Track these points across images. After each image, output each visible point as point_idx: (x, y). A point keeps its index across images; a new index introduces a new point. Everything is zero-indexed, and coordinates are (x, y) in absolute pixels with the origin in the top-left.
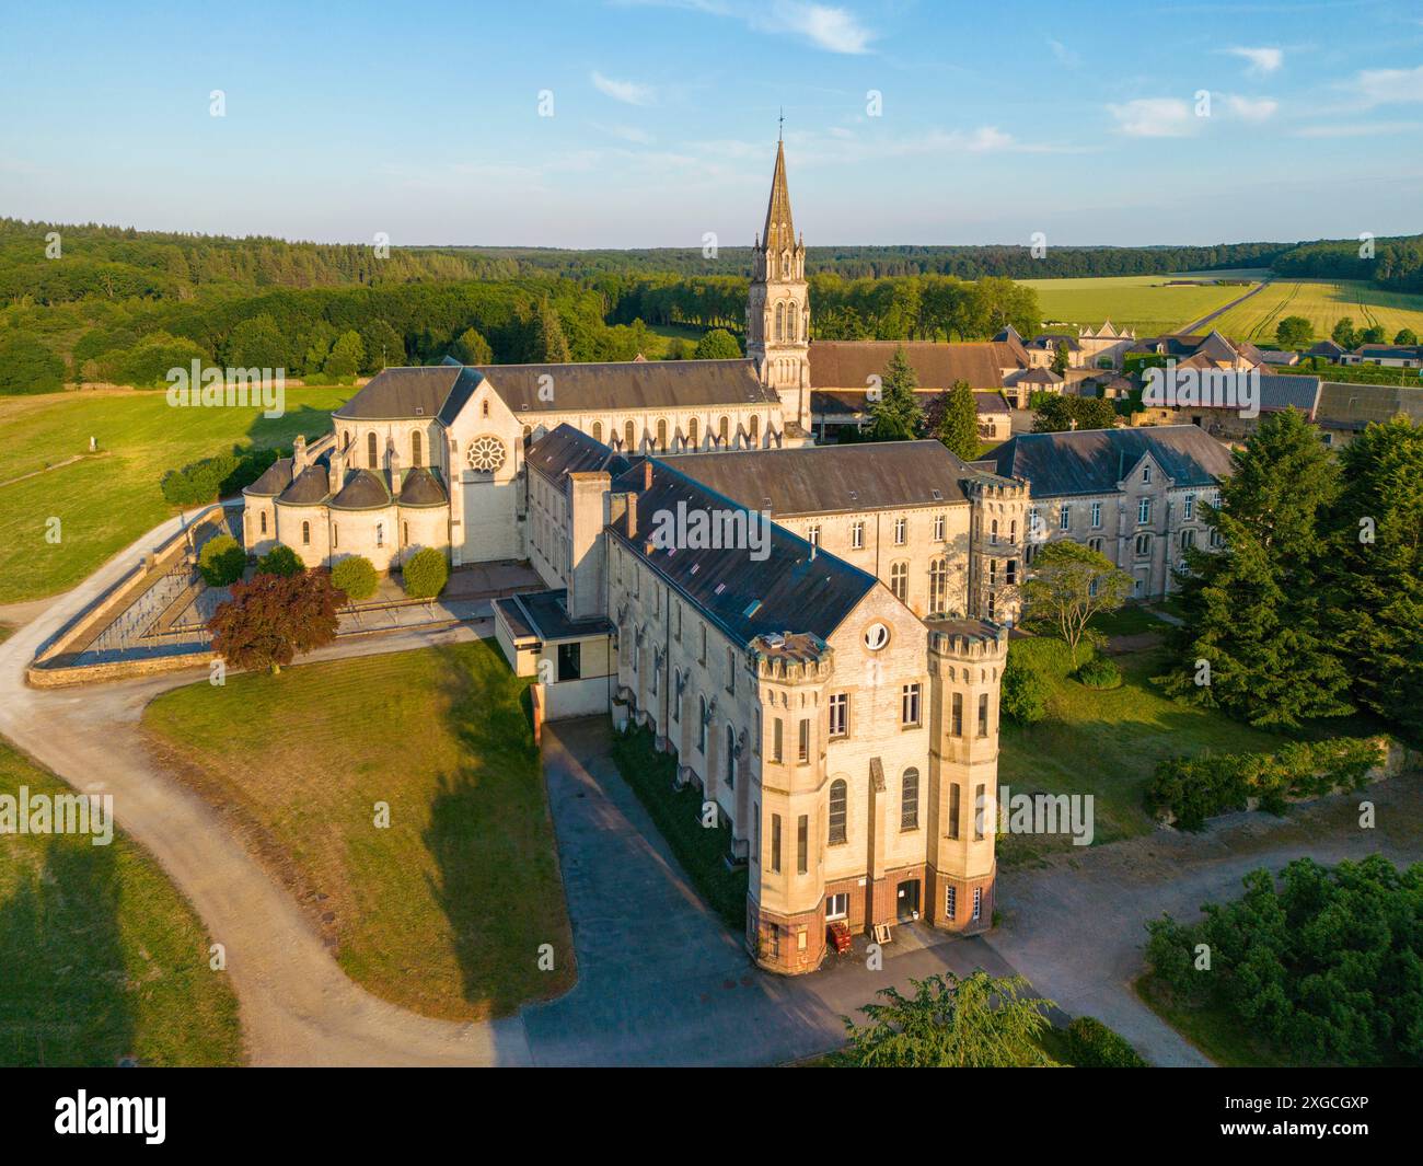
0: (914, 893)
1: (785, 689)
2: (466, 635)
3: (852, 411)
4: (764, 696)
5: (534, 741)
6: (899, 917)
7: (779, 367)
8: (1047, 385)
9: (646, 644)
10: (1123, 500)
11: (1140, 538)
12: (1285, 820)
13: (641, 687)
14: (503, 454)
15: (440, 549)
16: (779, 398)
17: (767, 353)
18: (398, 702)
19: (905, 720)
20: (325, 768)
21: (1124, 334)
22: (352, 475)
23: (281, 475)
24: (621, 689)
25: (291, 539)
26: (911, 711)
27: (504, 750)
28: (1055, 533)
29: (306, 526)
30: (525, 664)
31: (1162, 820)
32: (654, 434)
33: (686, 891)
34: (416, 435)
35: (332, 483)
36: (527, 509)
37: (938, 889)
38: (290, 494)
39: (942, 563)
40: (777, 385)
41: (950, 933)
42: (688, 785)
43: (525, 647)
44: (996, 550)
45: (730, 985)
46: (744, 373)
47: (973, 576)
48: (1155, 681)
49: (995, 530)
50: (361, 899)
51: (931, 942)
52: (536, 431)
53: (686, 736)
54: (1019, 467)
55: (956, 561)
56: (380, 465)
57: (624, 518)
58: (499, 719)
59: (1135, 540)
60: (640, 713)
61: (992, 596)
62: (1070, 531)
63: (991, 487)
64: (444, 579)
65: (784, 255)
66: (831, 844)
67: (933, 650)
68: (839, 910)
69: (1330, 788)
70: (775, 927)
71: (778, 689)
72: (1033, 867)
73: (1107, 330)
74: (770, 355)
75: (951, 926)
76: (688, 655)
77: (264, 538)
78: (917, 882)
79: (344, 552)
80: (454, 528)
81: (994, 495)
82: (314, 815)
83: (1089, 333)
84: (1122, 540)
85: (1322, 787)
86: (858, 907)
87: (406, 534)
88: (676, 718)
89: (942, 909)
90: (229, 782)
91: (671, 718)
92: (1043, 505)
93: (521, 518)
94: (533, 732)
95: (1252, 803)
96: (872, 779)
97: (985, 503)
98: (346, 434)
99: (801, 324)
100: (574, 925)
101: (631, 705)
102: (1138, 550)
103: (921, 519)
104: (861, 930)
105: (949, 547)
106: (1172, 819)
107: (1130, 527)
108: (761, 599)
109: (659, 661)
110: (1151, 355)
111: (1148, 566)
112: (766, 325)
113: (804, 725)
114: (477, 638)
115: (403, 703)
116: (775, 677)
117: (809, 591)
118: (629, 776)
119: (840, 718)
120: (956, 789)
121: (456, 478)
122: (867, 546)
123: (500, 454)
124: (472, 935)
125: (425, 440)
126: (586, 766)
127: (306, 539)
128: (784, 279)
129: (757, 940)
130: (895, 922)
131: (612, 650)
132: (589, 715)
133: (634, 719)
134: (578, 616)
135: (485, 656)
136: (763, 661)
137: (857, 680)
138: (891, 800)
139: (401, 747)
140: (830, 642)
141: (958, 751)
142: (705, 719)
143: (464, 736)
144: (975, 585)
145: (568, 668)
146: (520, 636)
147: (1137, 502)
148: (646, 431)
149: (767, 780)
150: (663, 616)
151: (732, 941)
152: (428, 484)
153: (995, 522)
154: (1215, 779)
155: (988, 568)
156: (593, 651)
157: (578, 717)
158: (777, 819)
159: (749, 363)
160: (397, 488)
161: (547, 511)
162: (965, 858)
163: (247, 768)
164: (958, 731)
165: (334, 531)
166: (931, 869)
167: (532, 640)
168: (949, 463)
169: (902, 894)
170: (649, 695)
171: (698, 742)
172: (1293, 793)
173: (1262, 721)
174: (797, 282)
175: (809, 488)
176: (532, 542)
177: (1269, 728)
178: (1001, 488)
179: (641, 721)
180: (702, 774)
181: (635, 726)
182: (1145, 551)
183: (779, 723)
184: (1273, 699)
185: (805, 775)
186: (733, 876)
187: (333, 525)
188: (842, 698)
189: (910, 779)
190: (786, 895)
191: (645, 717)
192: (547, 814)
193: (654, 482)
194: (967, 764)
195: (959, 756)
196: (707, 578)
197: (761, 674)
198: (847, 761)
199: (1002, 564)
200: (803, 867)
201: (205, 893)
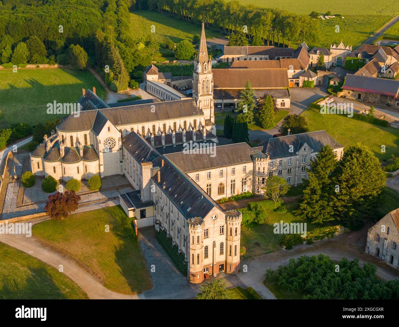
0: (222, 267)
1: (194, 231)
2: (111, 204)
3: (233, 98)
4: (190, 232)
5: (135, 235)
6: (219, 271)
7: (203, 102)
8: (310, 78)
9: (164, 211)
10: (298, 157)
11: (303, 167)
12: (312, 246)
13: (163, 221)
14: (115, 142)
15: (97, 174)
16: (203, 113)
17: (199, 97)
18: (99, 226)
19: (221, 233)
20: (86, 245)
21: (347, 48)
22: (67, 150)
23: (42, 150)
24: (157, 220)
25: (49, 172)
26: (222, 231)
27: (129, 238)
28: (277, 168)
29: (54, 168)
30: (131, 214)
31: (283, 247)
32: (162, 130)
33: (175, 269)
34: (85, 135)
35: (61, 154)
36: (123, 159)
37: (227, 265)
38: (47, 157)
39: (245, 178)
40: (203, 108)
41: (229, 274)
42: (175, 246)
43: (131, 210)
44: (259, 175)
45: (184, 286)
46: (192, 104)
47: (254, 182)
48: (294, 212)
49: (259, 170)
50: (105, 274)
51: (225, 276)
52: (123, 131)
53: (174, 234)
54: (268, 149)
55: (249, 178)
56: (75, 146)
57: (157, 174)
58: (126, 230)
59: (301, 168)
60: (163, 227)
61: (258, 187)
62: (282, 167)
63: (258, 158)
64: (100, 184)
65: (204, 64)
66: (205, 258)
67: (226, 219)
68: (207, 271)
69: (324, 238)
70: (193, 275)
71: (193, 231)
72: (251, 260)
73: (341, 46)
74: (200, 98)
75: (230, 273)
76: (175, 216)
77: (39, 170)
78: (224, 264)
79: (67, 176)
80: (101, 167)
81: (259, 161)
82: (88, 257)
83: (334, 47)
84: (297, 168)
85: (322, 237)
86: (211, 270)
87: (86, 169)
88: (172, 230)
89: (228, 270)
90: (64, 250)
91: (170, 230)
92: (274, 160)
93: (121, 162)
94: (135, 233)
95: (305, 242)
96: (213, 245)
97: (257, 163)
98: (63, 136)
99: (211, 87)
100: (151, 277)
101: (160, 224)
102: (302, 170)
103: (239, 168)
104: (211, 274)
105: (247, 174)
106: (285, 247)
107: (299, 164)
108: (191, 207)
109: (167, 217)
110: (356, 58)
111: (305, 174)
112: (199, 88)
113: (198, 237)
114: (115, 205)
115: (100, 226)
116: (192, 228)
117: (201, 207)
118: (160, 243)
119: (206, 234)
120: (231, 246)
121: (101, 151)
122: (224, 176)
123: (114, 143)
124: (130, 280)
125: (88, 136)
126: (149, 241)
127: (55, 171)
128: (205, 72)
129: (189, 277)
130: (219, 273)
131: (154, 210)
132: (149, 227)
133: (161, 229)
134: (145, 201)
135: (118, 211)
136: (190, 225)
137: (210, 226)
138: (218, 249)
139: (103, 239)
140: (204, 220)
141: (231, 239)
142: (179, 232)
143: (118, 235)
144: (254, 184)
145: (143, 215)
146: (129, 207)
147: (302, 157)
148: (159, 128)
149: (191, 248)
150: (168, 205)
151: (185, 279)
152: (92, 153)
153: (259, 168)
154: (295, 238)
155: (257, 180)
156: (149, 211)
157: (145, 227)
158: (193, 255)
159: (193, 100)
160: (82, 154)
161: (131, 162)
162: (232, 259)
163: (66, 246)
164: (231, 235)
165: (64, 170)
166: (226, 262)
167: (133, 208)
168: (248, 150)
169: (220, 267)
170: (165, 223)
171: (177, 236)
172: (315, 240)
173: (314, 222)
174: (209, 73)
175: (208, 161)
176: (125, 169)
177: (315, 224)
178: (261, 159)
179: (163, 229)
180: (178, 243)
181: (161, 230)
182: (304, 170)
183: (193, 237)
184: (316, 218)
185: (199, 246)
186: (185, 265)
187: (63, 167)
188: (207, 230)
189: (222, 244)
190: (195, 269)
191: (164, 228)
192: (142, 253)
193: (164, 164)
194: (233, 241)
195: (231, 240)
196: (179, 198)
197: (189, 228)
198: (208, 242)
199: (261, 179)
200: (198, 263)
201: (70, 275)
